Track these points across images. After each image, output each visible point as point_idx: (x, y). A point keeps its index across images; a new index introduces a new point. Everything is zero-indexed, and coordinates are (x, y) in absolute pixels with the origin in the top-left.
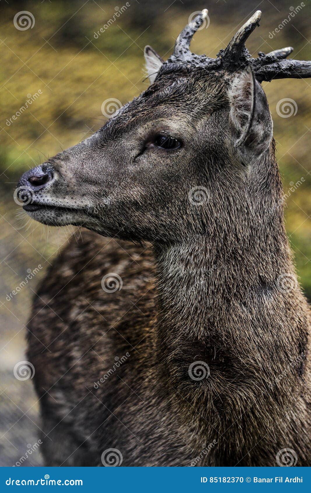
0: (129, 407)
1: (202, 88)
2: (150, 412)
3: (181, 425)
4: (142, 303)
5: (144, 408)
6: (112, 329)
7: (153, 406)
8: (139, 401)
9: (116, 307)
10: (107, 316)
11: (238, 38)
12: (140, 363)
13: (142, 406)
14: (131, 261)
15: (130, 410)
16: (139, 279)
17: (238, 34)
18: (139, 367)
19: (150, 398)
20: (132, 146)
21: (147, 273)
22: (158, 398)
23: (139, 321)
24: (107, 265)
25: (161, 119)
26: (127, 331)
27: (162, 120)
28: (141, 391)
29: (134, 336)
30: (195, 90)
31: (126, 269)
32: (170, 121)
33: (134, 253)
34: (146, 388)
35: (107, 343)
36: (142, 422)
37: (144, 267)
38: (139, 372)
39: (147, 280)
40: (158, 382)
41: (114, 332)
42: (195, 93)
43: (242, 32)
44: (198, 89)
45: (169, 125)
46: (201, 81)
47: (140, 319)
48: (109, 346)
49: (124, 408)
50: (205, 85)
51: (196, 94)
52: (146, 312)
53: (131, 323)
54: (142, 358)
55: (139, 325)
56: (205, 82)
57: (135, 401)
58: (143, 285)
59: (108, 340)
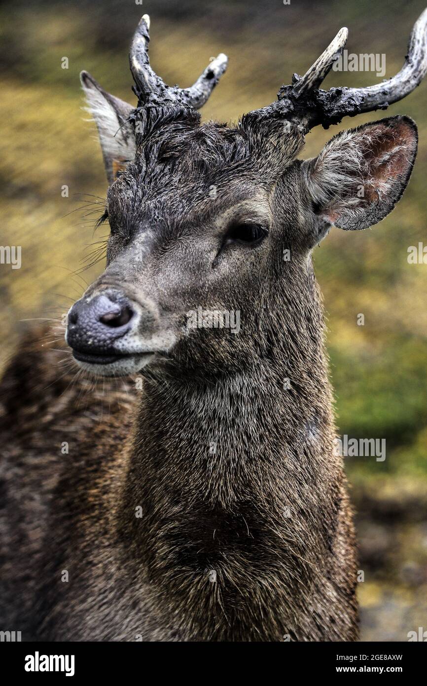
0: (73, 606)
1: (275, 147)
2: (107, 611)
3: (156, 629)
4: (86, 451)
5: (96, 607)
6: (48, 492)
7: (109, 603)
8: (88, 596)
9: (54, 458)
10: (42, 471)
11: (324, 70)
12: (87, 541)
13: (94, 603)
14: (79, 391)
15: (75, 610)
16: (86, 417)
17: (324, 64)
18: (85, 547)
19: (105, 591)
20: (211, 245)
21: (97, 409)
22: (118, 591)
23: (82, 479)
24: (48, 399)
25: (245, 202)
26: (66, 494)
27: (246, 204)
28: (91, 582)
29: (76, 501)
30: (266, 151)
31: (72, 402)
32: (255, 203)
33: (84, 380)
34: (98, 577)
35: (42, 512)
36: (93, 626)
37: (95, 399)
38: (86, 555)
39: (96, 418)
40: (119, 569)
41: (50, 496)
42: (267, 155)
43: (329, 62)
44: (269, 149)
45: (256, 210)
46: (272, 137)
47: (84, 476)
48: (45, 516)
49: (66, 606)
50: (279, 142)
51: (269, 156)
52: (91, 465)
53: (72, 482)
54: (89, 535)
55: (82, 485)
56: (279, 137)
57: (82, 597)
58: (90, 425)
59: (43, 508)
